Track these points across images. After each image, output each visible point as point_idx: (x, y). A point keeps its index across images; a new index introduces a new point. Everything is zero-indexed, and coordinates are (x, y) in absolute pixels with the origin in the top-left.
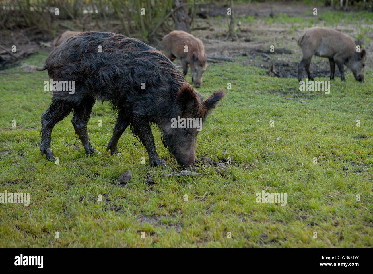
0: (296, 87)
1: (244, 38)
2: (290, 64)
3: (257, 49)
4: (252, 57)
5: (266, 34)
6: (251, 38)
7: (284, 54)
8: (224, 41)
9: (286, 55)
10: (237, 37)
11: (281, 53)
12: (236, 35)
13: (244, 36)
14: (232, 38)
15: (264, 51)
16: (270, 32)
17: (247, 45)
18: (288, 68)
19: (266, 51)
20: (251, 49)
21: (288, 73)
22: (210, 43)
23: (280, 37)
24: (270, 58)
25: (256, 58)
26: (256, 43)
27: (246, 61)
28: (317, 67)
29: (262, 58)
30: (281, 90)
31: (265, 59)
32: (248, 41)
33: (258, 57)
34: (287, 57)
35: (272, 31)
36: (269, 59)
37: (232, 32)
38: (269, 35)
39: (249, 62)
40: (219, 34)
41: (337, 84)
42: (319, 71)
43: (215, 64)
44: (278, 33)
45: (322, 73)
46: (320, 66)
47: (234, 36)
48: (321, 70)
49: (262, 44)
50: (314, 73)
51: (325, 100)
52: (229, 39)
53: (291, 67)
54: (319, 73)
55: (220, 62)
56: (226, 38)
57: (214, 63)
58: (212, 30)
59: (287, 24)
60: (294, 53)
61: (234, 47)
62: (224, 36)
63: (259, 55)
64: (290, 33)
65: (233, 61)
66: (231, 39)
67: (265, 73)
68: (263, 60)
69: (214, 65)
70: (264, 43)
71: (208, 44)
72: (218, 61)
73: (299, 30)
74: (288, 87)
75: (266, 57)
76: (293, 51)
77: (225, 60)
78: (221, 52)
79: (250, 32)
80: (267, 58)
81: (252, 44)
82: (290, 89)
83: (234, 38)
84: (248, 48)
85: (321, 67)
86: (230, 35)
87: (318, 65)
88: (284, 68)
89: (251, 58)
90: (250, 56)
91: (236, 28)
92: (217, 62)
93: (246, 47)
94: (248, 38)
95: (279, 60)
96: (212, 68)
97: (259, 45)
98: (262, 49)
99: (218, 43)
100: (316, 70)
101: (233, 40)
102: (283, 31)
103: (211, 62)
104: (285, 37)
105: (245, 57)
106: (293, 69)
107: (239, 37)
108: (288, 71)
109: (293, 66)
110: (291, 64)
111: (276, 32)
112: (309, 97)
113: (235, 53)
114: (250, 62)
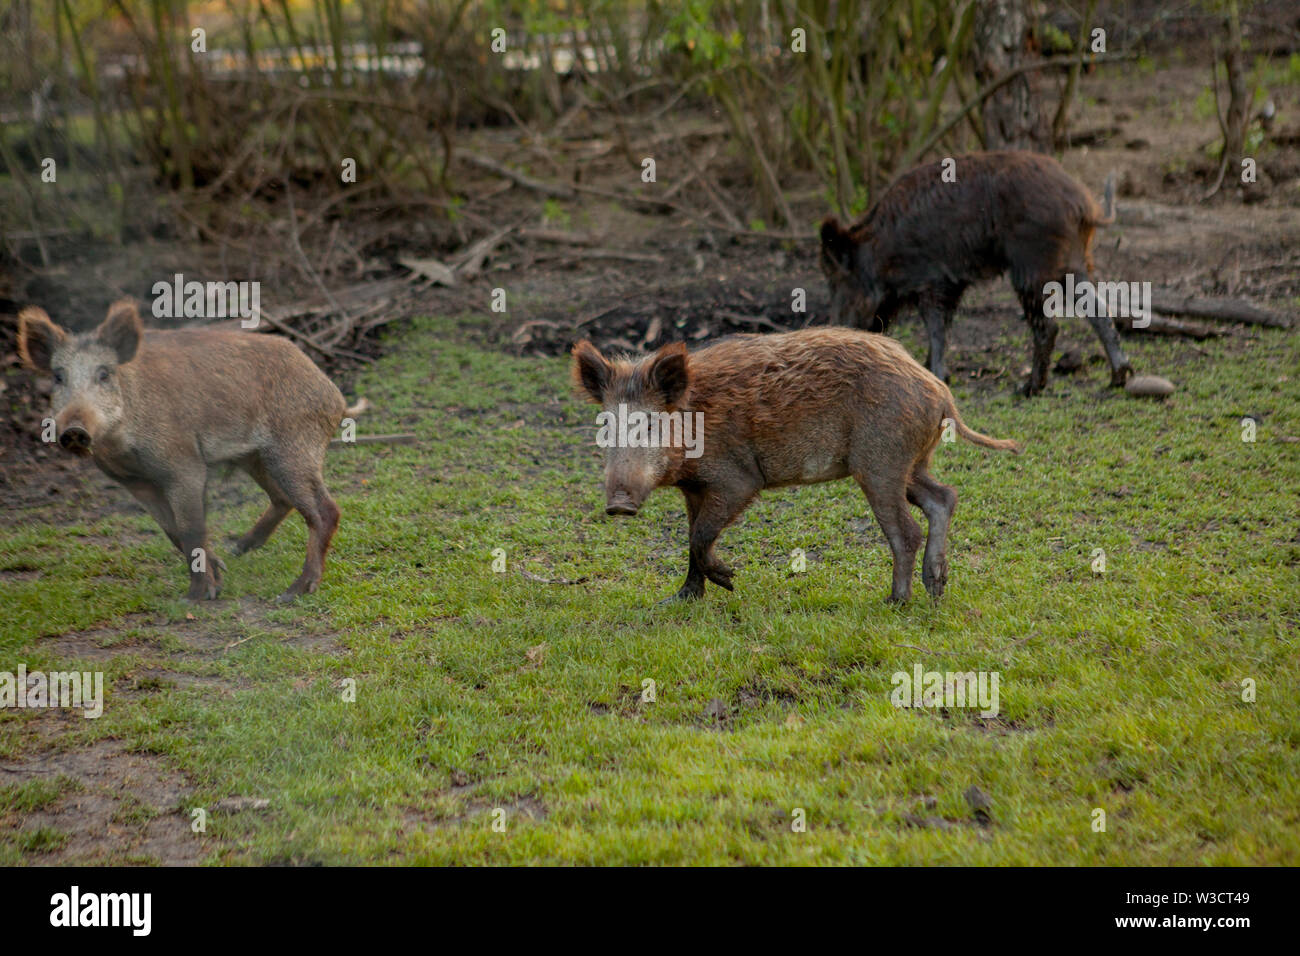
8: (1207, 203)
22: (1150, 225)
40: (1174, 168)
43: (1207, 346)
52: (1229, 194)
55: (1227, 335)
57: (1198, 339)
58: (1135, 145)
61: (1266, 236)
62: (1202, 174)
65: (1287, 324)
69: (1203, 353)
71: (1139, 231)
72: (1216, 329)
77: (1247, 323)
92: (1212, 336)
96: (1198, 371)
99: (1183, 219)
101: (1250, 200)
103: (1183, 335)
107: (1279, 178)
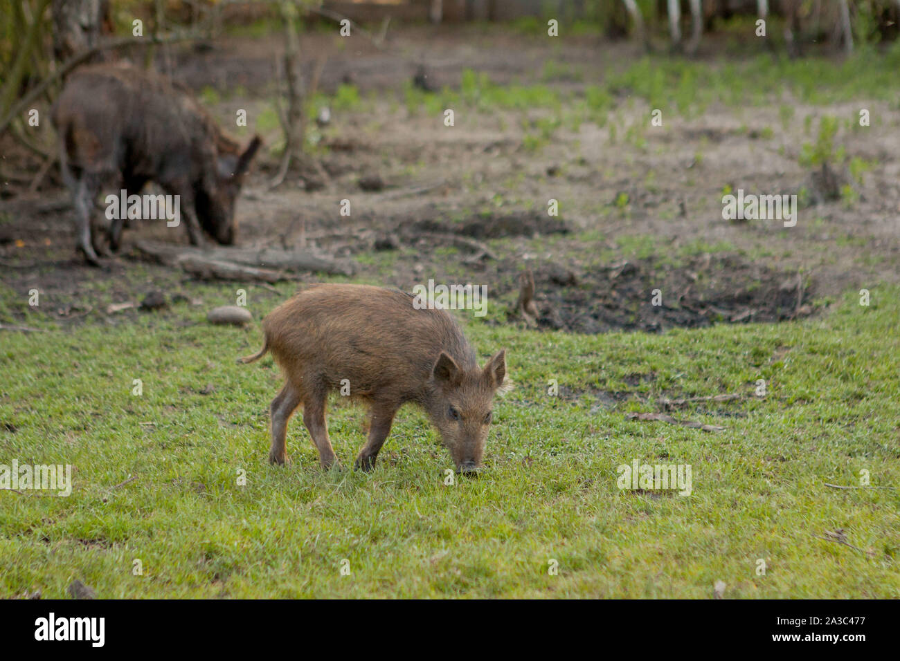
0: (654, 370)
1: (353, 177)
2: (578, 274)
3: (418, 219)
4: (416, 253)
5: (434, 158)
6: (383, 175)
7: (537, 236)
8: (273, 189)
9: (551, 240)
10: (324, 175)
11: (527, 232)
12: (318, 166)
13: (350, 169)
14: (305, 180)
15: (452, 226)
16: (446, 150)
17: (372, 202)
18: (576, 292)
19: (461, 227)
20: (393, 219)
21: (582, 311)
23: (497, 165)
24: (492, 253)
25: (434, 257)
26: (410, 196)
27: (399, 269)
28: (691, 281)
29: (458, 257)
30: (597, 385)
31: (472, 259)
32: (371, 186)
33: (441, 250)
34: (559, 249)
35: (452, 145)
36: (486, 257)
37: (301, 155)
38: (444, 160)
39: (412, 276)
41: (816, 348)
42: (701, 298)
43: (280, 288)
44: (477, 151)
45: (716, 304)
46: (700, 277)
47: (312, 171)
48: (708, 297)
49: (437, 200)
50: (685, 308)
51: (792, 415)
52: (292, 184)
53: (584, 287)
54: (703, 306)
55: (297, 280)
56: (278, 180)
57: (272, 283)
59: (503, 115)
60: (581, 231)
61: (326, 213)
62: (267, 169)
63: (442, 243)
64: (530, 149)
65: (349, 272)
66: (302, 184)
67: (503, 318)
68: (466, 264)
69: (276, 293)
70: (444, 194)
72: (288, 276)
73: (562, 134)
74: (624, 371)
75: (473, 251)
76: (571, 222)
77: (315, 272)
78: (283, 239)
79: (367, 149)
80: (480, 255)
81: (395, 199)
82: (634, 378)
83: (315, 178)
84: (382, 218)
85: (706, 281)
86: (294, 167)
87: (695, 276)
88: (560, 293)
89: (416, 259)
90: (406, 250)
91: (313, 136)
92: (283, 280)
93: (373, 213)
94: (370, 174)
95: (529, 262)
96: (271, 305)
97: (425, 201)
98: (439, 219)
100: (691, 293)
101: (311, 188)
102: (498, 145)
103: (258, 280)
104: (517, 167)
105: (386, 254)
106: (595, 296)
107: (334, 172)
108: (579, 302)
109: (592, 281)
110: (585, 276)
111: (470, 147)
112: (721, 406)
113: (338, 238)
114: (415, 272)
